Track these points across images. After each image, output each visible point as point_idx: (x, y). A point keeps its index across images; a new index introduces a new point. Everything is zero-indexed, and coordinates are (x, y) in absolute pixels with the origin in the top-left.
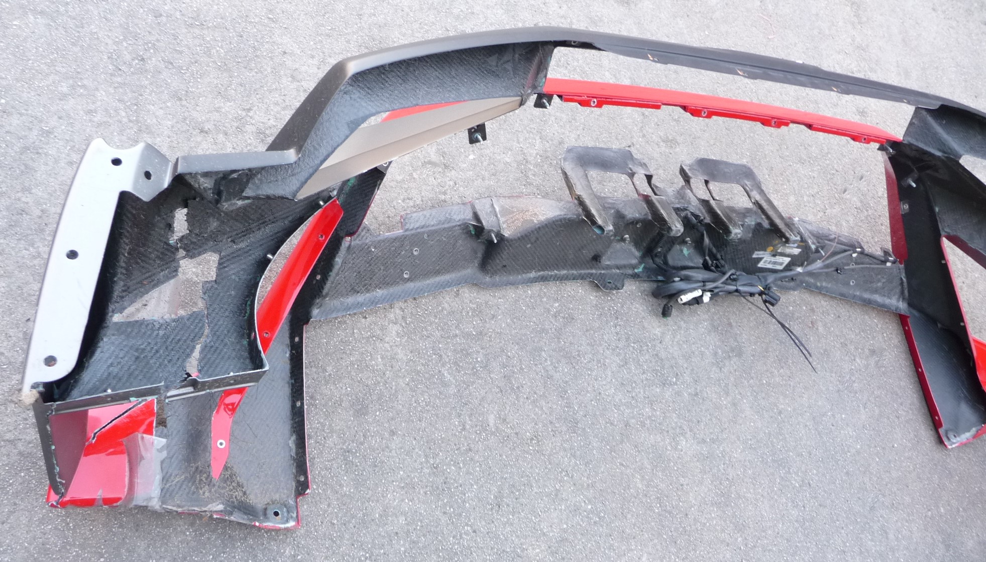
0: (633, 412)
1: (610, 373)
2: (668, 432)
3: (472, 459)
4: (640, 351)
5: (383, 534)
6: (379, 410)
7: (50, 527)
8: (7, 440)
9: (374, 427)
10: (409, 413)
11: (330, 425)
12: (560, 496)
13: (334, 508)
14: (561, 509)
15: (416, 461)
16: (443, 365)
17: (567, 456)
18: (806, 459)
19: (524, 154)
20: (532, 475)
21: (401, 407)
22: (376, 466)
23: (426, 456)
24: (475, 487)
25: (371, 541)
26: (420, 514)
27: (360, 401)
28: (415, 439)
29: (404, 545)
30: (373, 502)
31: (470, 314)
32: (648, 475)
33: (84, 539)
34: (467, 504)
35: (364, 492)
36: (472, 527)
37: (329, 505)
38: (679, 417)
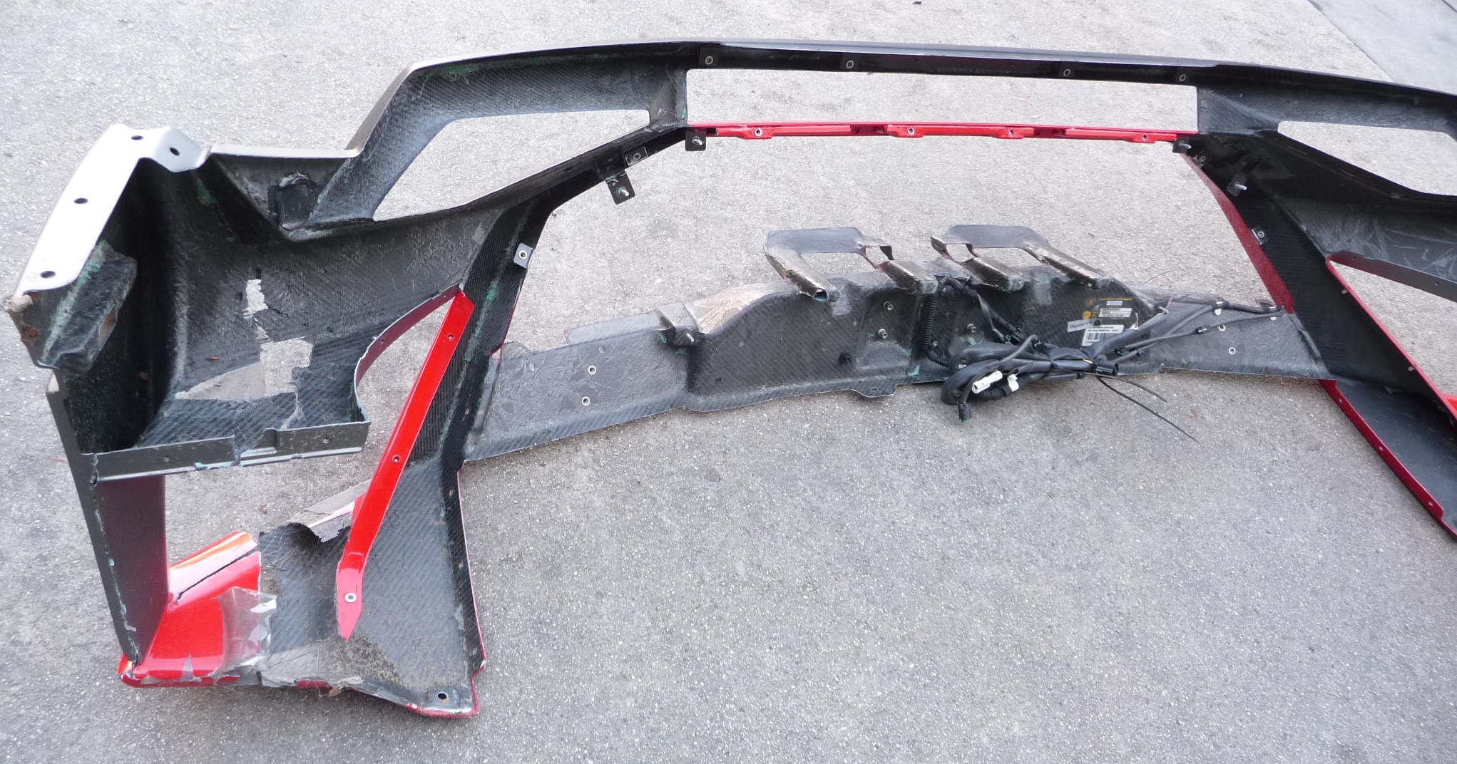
0: (949, 542)
1: (902, 497)
2: (1009, 561)
3: (720, 618)
4: (941, 468)
5: (605, 722)
6: (578, 569)
7: (135, 745)
8: (78, 645)
9: (572, 590)
10: (621, 568)
11: (511, 593)
12: (862, 655)
13: (528, 694)
14: (869, 672)
15: (638, 626)
16: (659, 509)
17: (862, 604)
18: (1240, 579)
19: (728, 270)
20: (814, 631)
21: (607, 562)
22: (582, 637)
23: (653, 619)
24: (732, 652)
25: (588, 733)
26: (656, 692)
27: (548, 561)
28: (634, 600)
29: (637, 735)
30: (584, 683)
31: (687, 447)
32: (992, 618)
33: (182, 757)
34: (724, 676)
35: (569, 670)
36: (736, 705)
37: (521, 691)
38: (1020, 541)
